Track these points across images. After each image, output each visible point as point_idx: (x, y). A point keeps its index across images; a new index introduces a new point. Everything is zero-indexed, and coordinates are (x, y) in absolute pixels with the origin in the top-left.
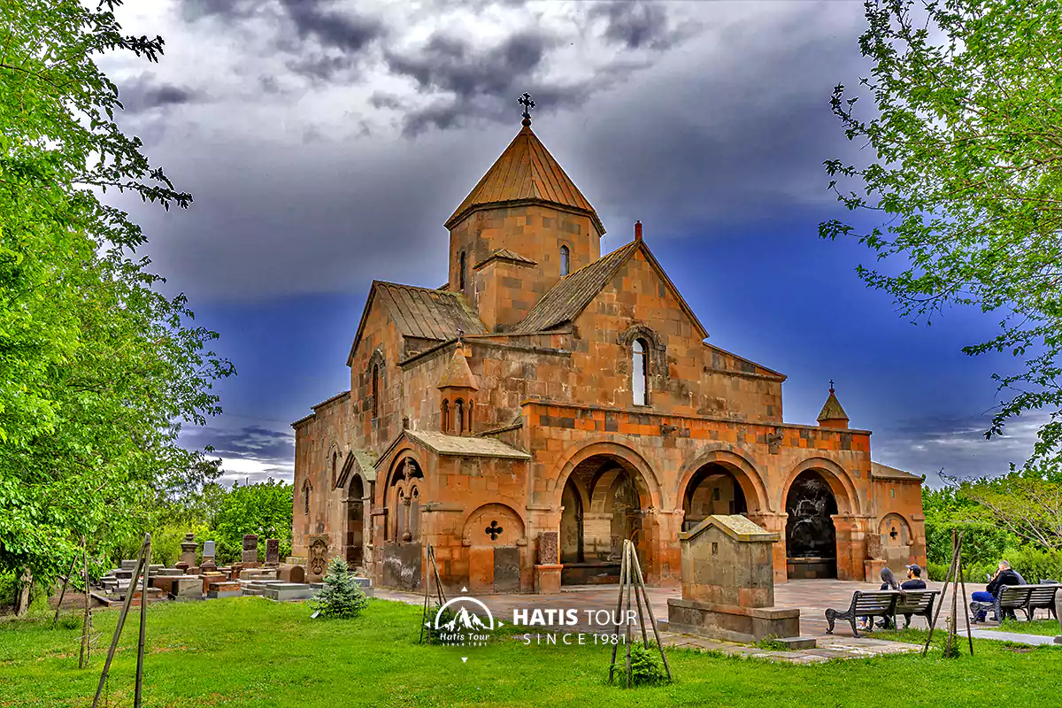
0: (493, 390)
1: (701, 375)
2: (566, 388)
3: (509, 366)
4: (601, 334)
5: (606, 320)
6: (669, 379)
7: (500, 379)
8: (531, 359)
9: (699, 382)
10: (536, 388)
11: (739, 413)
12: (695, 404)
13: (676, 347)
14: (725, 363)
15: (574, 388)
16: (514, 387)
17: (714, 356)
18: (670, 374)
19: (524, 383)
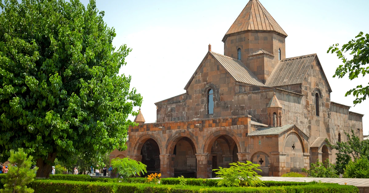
0: (164, 118)
1: (234, 97)
2: (184, 113)
3: (168, 109)
4: (195, 91)
5: (197, 86)
6: (220, 102)
7: (165, 114)
8: (174, 106)
9: (233, 100)
10: (175, 115)
11: (252, 109)
12: (231, 110)
13: (223, 89)
14: (245, 90)
15: (186, 113)
16: (169, 116)
17: (240, 88)
18: (221, 100)
19: (172, 114)
